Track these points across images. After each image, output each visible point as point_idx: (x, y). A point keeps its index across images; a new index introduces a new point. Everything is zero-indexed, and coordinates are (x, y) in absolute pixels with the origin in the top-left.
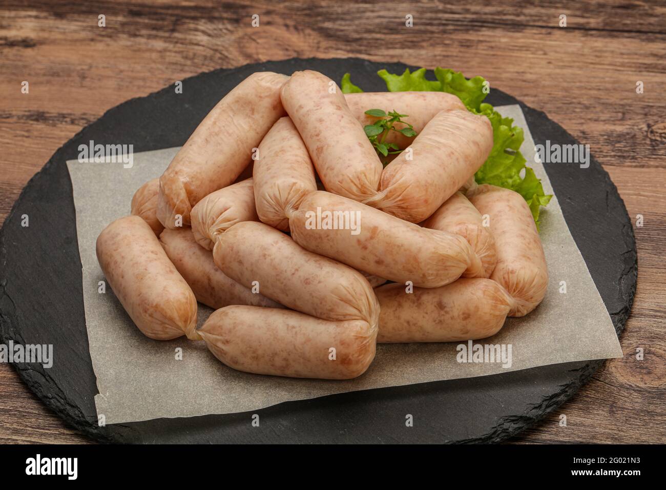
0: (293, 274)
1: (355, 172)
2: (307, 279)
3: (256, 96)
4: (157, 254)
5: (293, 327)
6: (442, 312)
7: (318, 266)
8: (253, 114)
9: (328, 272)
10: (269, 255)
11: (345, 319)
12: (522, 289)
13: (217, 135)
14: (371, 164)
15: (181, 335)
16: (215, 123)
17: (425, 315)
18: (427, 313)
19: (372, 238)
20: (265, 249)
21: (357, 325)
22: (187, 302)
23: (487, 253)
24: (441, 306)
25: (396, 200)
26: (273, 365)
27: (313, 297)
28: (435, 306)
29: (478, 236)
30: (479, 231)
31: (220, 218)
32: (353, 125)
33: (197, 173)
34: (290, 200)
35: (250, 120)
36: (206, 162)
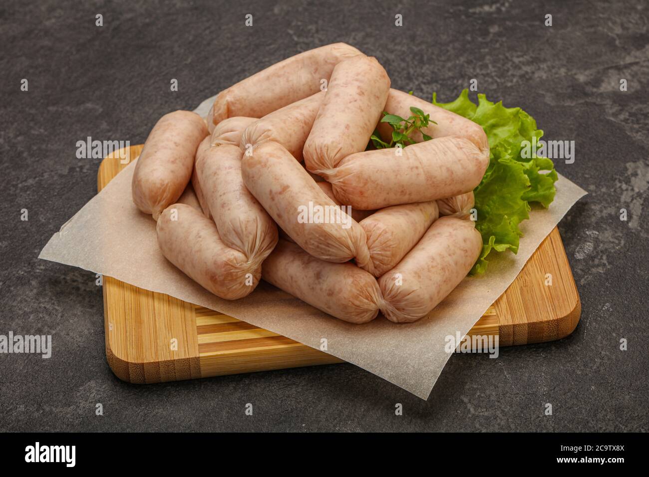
0: (221, 196)
1: (322, 143)
2: (224, 204)
3: (324, 59)
4: (177, 146)
5: (200, 237)
6: (317, 282)
7: (238, 197)
8: (315, 73)
9: (239, 205)
10: (218, 175)
11: (231, 246)
12: (394, 297)
13: (279, 76)
14: (339, 144)
15: (151, 213)
16: (284, 67)
17: (305, 278)
18: (306, 277)
19: (280, 193)
20: (219, 169)
21: (233, 254)
22: (160, 188)
23: (380, 253)
24: (318, 276)
25: (340, 180)
26: (177, 261)
27: (220, 219)
28: (314, 274)
29: (380, 235)
30: (384, 232)
31: (222, 136)
32: (359, 111)
33: (243, 98)
34: (258, 141)
35: (309, 76)
36: (255, 94)
